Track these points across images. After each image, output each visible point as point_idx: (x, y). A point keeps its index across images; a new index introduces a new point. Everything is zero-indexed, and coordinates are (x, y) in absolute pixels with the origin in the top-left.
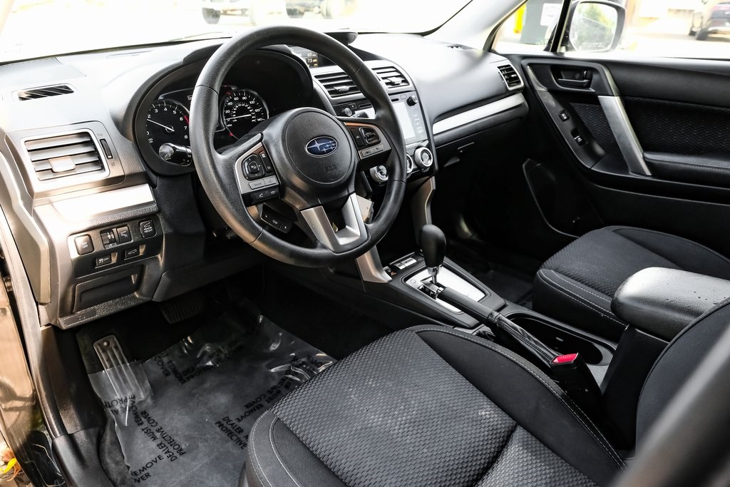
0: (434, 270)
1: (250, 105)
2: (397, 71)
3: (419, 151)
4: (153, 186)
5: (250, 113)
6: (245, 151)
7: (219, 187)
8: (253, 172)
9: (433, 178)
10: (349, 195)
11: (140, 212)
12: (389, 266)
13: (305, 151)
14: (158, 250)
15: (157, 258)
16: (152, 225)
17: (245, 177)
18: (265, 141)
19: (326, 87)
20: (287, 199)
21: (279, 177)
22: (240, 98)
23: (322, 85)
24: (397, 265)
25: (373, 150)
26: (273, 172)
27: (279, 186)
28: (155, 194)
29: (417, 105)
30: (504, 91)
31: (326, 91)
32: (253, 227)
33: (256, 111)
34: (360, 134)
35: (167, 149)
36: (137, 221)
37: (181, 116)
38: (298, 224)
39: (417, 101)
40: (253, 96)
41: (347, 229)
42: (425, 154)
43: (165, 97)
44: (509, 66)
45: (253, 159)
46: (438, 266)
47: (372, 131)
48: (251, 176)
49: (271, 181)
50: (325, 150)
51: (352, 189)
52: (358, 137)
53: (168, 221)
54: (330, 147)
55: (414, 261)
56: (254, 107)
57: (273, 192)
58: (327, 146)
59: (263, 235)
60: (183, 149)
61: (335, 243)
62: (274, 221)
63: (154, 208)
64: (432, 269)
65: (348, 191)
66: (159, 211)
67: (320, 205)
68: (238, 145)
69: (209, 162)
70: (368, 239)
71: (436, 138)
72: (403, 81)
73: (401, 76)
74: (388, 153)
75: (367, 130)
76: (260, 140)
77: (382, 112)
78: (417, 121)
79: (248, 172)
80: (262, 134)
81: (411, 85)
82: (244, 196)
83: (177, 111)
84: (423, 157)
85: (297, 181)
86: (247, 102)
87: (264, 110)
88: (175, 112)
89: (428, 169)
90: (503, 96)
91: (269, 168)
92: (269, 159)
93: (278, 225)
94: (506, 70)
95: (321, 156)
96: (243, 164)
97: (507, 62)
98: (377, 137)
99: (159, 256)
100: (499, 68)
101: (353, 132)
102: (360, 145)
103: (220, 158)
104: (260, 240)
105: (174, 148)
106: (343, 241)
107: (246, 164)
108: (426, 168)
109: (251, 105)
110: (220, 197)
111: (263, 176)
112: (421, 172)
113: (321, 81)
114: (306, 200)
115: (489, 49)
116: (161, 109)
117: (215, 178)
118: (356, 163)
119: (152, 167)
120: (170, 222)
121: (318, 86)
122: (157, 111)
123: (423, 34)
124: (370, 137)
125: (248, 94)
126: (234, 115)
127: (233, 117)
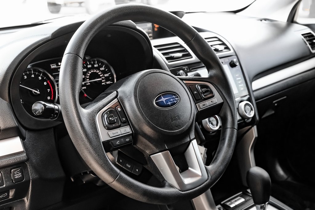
0: (261, 207)
1: (100, 71)
2: (220, 40)
3: (242, 105)
4: (23, 138)
5: (100, 77)
6: (104, 106)
7: (83, 136)
8: (111, 123)
9: (255, 127)
10: (191, 141)
11: (11, 160)
12: (221, 205)
13: (153, 104)
14: (25, 194)
15: (24, 201)
16: (21, 171)
17: (105, 127)
18: (120, 97)
19: (164, 54)
20: (139, 146)
21: (132, 127)
22: (93, 65)
23: (160, 53)
24: (228, 204)
25: (208, 103)
26: (127, 122)
27: (132, 134)
28: (24, 145)
29: (238, 67)
30: (308, 53)
31: (164, 57)
32: (112, 170)
33: (106, 75)
34: (197, 90)
35: (38, 107)
36: (9, 169)
37: (45, 81)
38: (148, 167)
39: (238, 64)
40: (103, 63)
41: (189, 170)
42: (248, 107)
43: (33, 66)
44: (310, 33)
45: (111, 112)
46: (265, 203)
47: (207, 87)
48: (110, 126)
49: (126, 130)
50: (169, 103)
51: (193, 136)
52: (195, 92)
53: (35, 168)
54: (173, 101)
55: (242, 200)
56: (104, 72)
57: (128, 140)
58: (172, 100)
59: (121, 177)
60: (51, 106)
61: (180, 183)
62: (127, 165)
63: (24, 156)
64: (259, 206)
65: (190, 138)
66: (28, 160)
67: (166, 150)
68: (98, 101)
69: (75, 115)
70: (208, 179)
71: (255, 93)
72: (225, 48)
73: (223, 44)
74: (221, 105)
75: (202, 86)
76: (116, 97)
77: (213, 72)
78: (239, 80)
79: (107, 124)
80: (117, 92)
81: (232, 51)
82: (104, 143)
83: (42, 77)
84: (246, 109)
85: (147, 130)
86: (98, 68)
87: (112, 75)
88: (40, 78)
89: (250, 120)
90: (308, 58)
91: (124, 119)
92: (124, 112)
93: (131, 169)
94: (309, 37)
95: (167, 109)
96: (103, 116)
97: (308, 30)
98: (211, 92)
99: (25, 199)
100: (303, 35)
101: (191, 88)
102: (197, 99)
103: (85, 112)
104: (118, 181)
105: (44, 105)
106: (187, 181)
107: (106, 116)
108: (249, 118)
109: (102, 71)
110: (85, 145)
111: (119, 127)
112: (245, 122)
113: (160, 50)
114: (155, 146)
115: (291, 20)
116: (29, 76)
117: (80, 128)
118: (195, 114)
119: (23, 123)
120: (36, 169)
121: (157, 53)
122: (26, 77)
123: (235, 12)
124: (206, 92)
125: (99, 62)
126: (88, 80)
127: (86, 81)
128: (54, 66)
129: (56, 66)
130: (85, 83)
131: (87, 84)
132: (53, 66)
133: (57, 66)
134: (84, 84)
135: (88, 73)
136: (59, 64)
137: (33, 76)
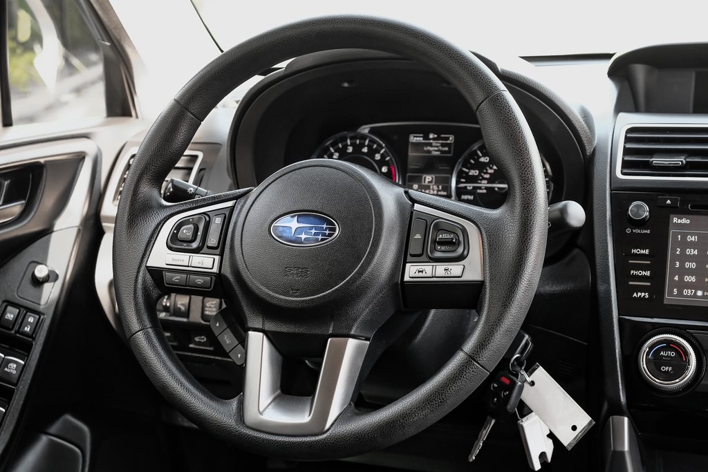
25: (435, 271)
26: (219, 249)
27: (215, 275)
48: (176, 245)
49: (205, 262)
52: (418, 236)
57: (199, 282)
62: (225, 338)
76: (237, 198)
83: (382, 155)
88: (378, 157)
91: (214, 241)
102: (414, 251)
116: (358, 148)
126: (486, 182)
127: (480, 183)
128: (418, 139)
129: (421, 139)
130: (474, 187)
131: (479, 191)
132: (415, 138)
133: (424, 140)
134: (471, 188)
135: (491, 168)
136: (431, 136)
137: (365, 150)
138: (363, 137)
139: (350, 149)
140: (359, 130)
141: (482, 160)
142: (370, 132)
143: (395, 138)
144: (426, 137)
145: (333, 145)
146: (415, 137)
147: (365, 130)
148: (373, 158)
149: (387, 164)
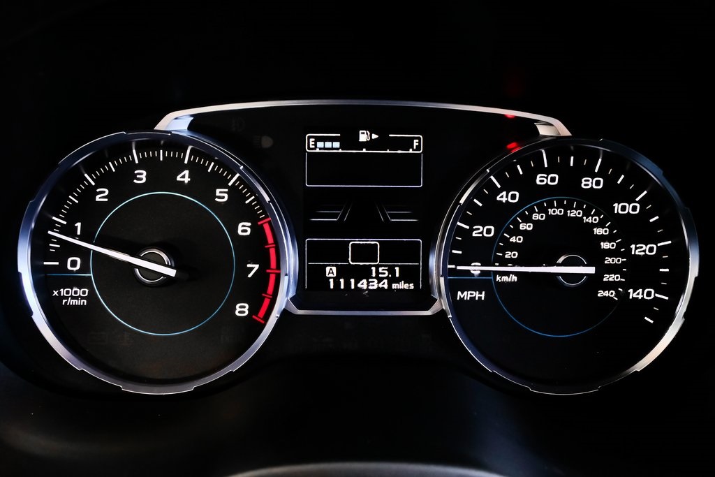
1: (610, 216)
22: (571, 177)
33: (638, 250)
56: (631, 230)
83: (233, 191)
86: (600, 201)
87: (676, 256)
88: (222, 196)
109: (619, 221)
126: (514, 254)
128: (328, 145)
129: (337, 145)
131: (500, 279)
132: (320, 144)
133: (343, 147)
135: (527, 219)
136: (363, 137)
137: (184, 177)
138: (175, 143)
139: (142, 176)
140: (162, 126)
141: (503, 197)
142: (191, 128)
143: (267, 142)
144: (349, 140)
145: (90, 166)
146: (318, 139)
147: (177, 122)
148: (209, 198)
149: (249, 215)
